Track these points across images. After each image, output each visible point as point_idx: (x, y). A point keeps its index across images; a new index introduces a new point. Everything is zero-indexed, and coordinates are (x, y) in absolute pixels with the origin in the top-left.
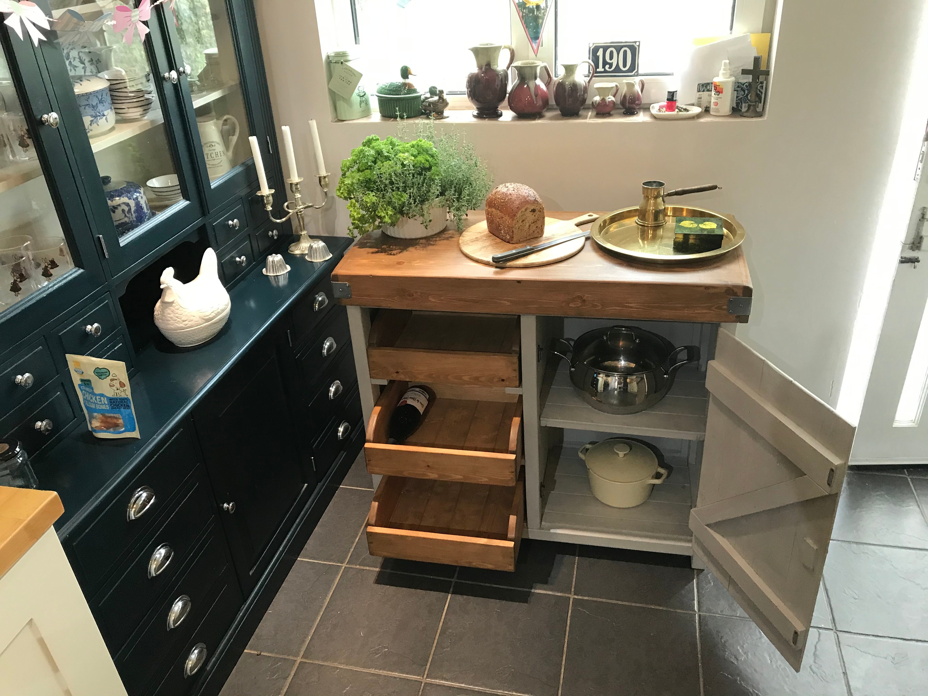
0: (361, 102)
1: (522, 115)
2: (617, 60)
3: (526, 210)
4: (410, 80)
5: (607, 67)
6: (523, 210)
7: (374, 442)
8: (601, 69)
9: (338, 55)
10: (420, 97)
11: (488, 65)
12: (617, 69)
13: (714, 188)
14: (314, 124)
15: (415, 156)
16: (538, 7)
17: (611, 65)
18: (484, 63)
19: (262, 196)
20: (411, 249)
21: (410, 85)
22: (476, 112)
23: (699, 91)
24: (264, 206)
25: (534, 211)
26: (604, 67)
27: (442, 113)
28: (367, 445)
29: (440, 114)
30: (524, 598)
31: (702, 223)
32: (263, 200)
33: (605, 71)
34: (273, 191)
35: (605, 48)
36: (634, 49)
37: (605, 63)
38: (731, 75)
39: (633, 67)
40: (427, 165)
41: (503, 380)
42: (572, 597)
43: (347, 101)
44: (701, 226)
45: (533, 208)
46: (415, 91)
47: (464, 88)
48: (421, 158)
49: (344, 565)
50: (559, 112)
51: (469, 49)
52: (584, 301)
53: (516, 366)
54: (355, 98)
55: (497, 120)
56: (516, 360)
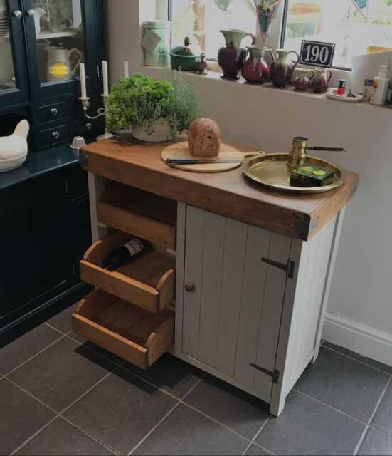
0: (160, 56)
1: (250, 81)
2: (319, 55)
3: (204, 135)
4: (189, 47)
5: (312, 58)
6: (202, 135)
7: (87, 260)
8: (307, 59)
9: (149, 23)
10: (194, 58)
11: (232, 43)
12: (318, 61)
13: (341, 150)
14: (126, 64)
15: (153, 89)
16: (268, 10)
17: (315, 57)
18: (229, 42)
19: (81, 100)
20: (137, 146)
21: (188, 50)
22: (222, 75)
23: (366, 85)
24: (82, 106)
25: (210, 137)
26: (310, 58)
27: (203, 70)
28: (82, 261)
29: (201, 71)
30: (150, 390)
31: (316, 170)
32: (81, 103)
33: (310, 62)
34: (89, 98)
35: (312, 46)
36: (330, 49)
37: (311, 55)
38: (387, 77)
39: (329, 61)
40: (159, 96)
41: (166, 243)
42: (180, 401)
43: (150, 53)
44: (315, 172)
45: (210, 135)
46: (190, 54)
47: (216, 57)
48: (155, 91)
49: (65, 335)
50: (271, 84)
51: (221, 31)
52: (210, 200)
53: (174, 235)
54: (156, 53)
55: (236, 82)
56: (174, 231)
